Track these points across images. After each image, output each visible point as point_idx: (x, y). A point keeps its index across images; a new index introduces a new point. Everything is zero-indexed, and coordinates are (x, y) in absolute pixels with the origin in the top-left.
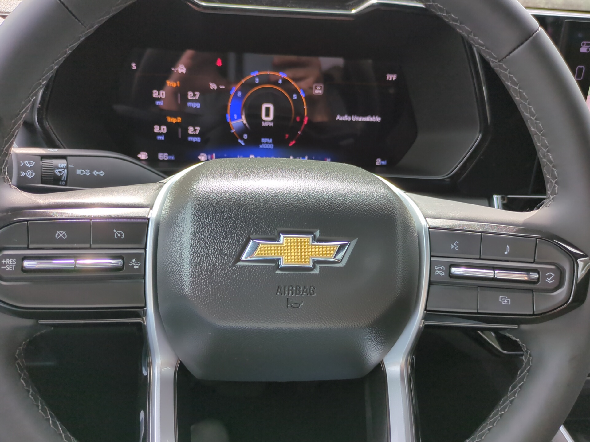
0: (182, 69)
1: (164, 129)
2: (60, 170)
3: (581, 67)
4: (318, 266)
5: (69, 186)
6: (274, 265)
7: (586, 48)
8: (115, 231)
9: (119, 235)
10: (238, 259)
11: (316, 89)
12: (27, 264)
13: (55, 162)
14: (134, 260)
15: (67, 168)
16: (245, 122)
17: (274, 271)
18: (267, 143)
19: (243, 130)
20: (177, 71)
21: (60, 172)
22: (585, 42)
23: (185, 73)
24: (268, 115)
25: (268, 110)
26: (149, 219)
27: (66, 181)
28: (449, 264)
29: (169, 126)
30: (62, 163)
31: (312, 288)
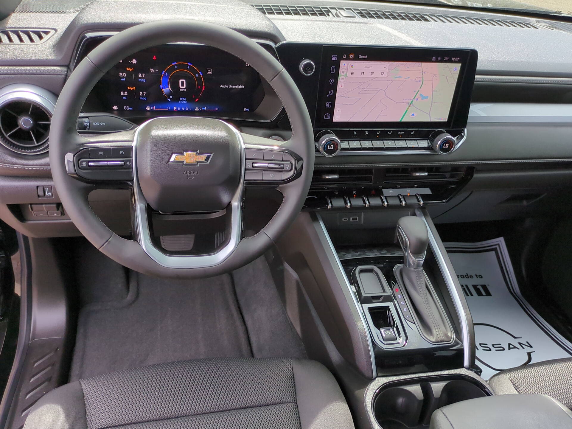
0: (134, 61)
1: (126, 93)
2: (86, 123)
3: (333, 67)
4: (199, 164)
5: (91, 130)
6: (182, 163)
7: (335, 58)
8: (120, 151)
9: (122, 153)
10: (168, 161)
11: (208, 71)
12: (90, 164)
13: (84, 119)
14: (128, 162)
15: (89, 122)
16: (170, 89)
17: (182, 166)
18: (183, 100)
19: (170, 93)
20: (132, 62)
21: (86, 124)
22: (334, 55)
23: (136, 63)
24: (183, 85)
25: (182, 83)
26: (133, 146)
27: (89, 128)
28: (252, 162)
29: (129, 91)
30: (87, 120)
31: (197, 172)
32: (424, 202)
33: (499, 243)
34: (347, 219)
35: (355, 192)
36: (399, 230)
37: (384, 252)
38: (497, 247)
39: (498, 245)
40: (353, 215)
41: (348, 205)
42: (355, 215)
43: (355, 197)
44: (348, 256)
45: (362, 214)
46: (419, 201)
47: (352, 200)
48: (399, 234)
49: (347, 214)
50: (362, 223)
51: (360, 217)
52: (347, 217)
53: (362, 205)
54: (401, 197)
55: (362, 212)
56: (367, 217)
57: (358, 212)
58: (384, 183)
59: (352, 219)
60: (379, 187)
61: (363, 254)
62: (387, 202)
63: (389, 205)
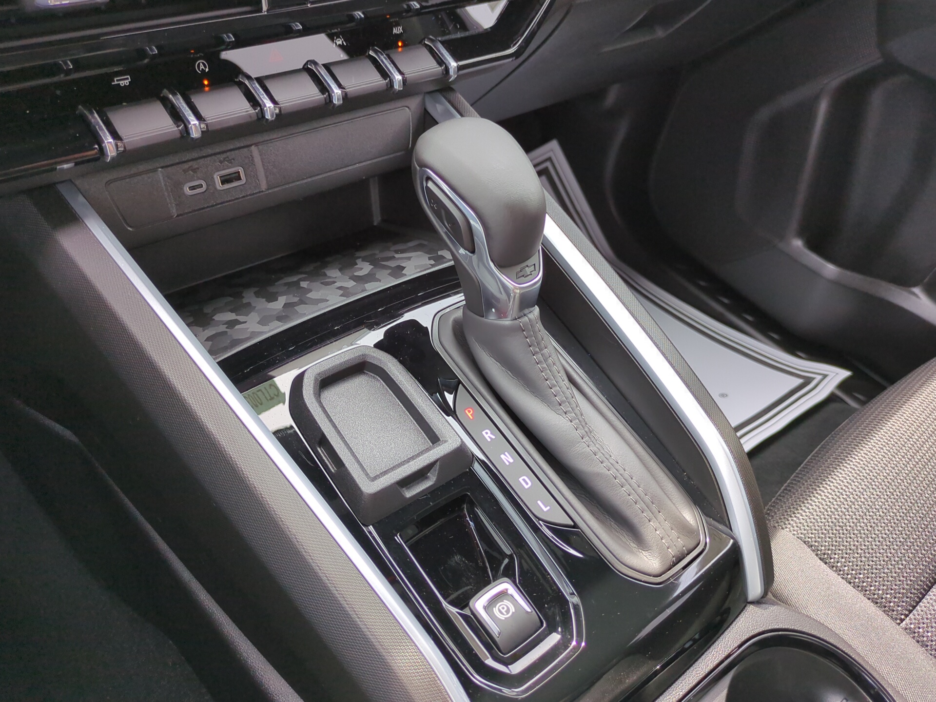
32: (459, 63)
33: (551, 154)
34: (201, 186)
35: (202, 67)
36: (430, 185)
37: (364, 268)
38: (548, 164)
39: (549, 159)
40: (221, 164)
41: (191, 127)
42: (226, 161)
43: (207, 86)
44: (248, 328)
45: (251, 153)
46: (441, 62)
47: (199, 101)
48: (433, 204)
49: (194, 164)
50: (264, 186)
51: (249, 165)
52: (199, 179)
53: (250, 116)
54: (379, 57)
55: (253, 147)
56: (273, 160)
57: (237, 147)
58: (309, 5)
59: (223, 178)
60: (290, 27)
61: (302, 302)
62: (340, 86)
63: (348, 96)
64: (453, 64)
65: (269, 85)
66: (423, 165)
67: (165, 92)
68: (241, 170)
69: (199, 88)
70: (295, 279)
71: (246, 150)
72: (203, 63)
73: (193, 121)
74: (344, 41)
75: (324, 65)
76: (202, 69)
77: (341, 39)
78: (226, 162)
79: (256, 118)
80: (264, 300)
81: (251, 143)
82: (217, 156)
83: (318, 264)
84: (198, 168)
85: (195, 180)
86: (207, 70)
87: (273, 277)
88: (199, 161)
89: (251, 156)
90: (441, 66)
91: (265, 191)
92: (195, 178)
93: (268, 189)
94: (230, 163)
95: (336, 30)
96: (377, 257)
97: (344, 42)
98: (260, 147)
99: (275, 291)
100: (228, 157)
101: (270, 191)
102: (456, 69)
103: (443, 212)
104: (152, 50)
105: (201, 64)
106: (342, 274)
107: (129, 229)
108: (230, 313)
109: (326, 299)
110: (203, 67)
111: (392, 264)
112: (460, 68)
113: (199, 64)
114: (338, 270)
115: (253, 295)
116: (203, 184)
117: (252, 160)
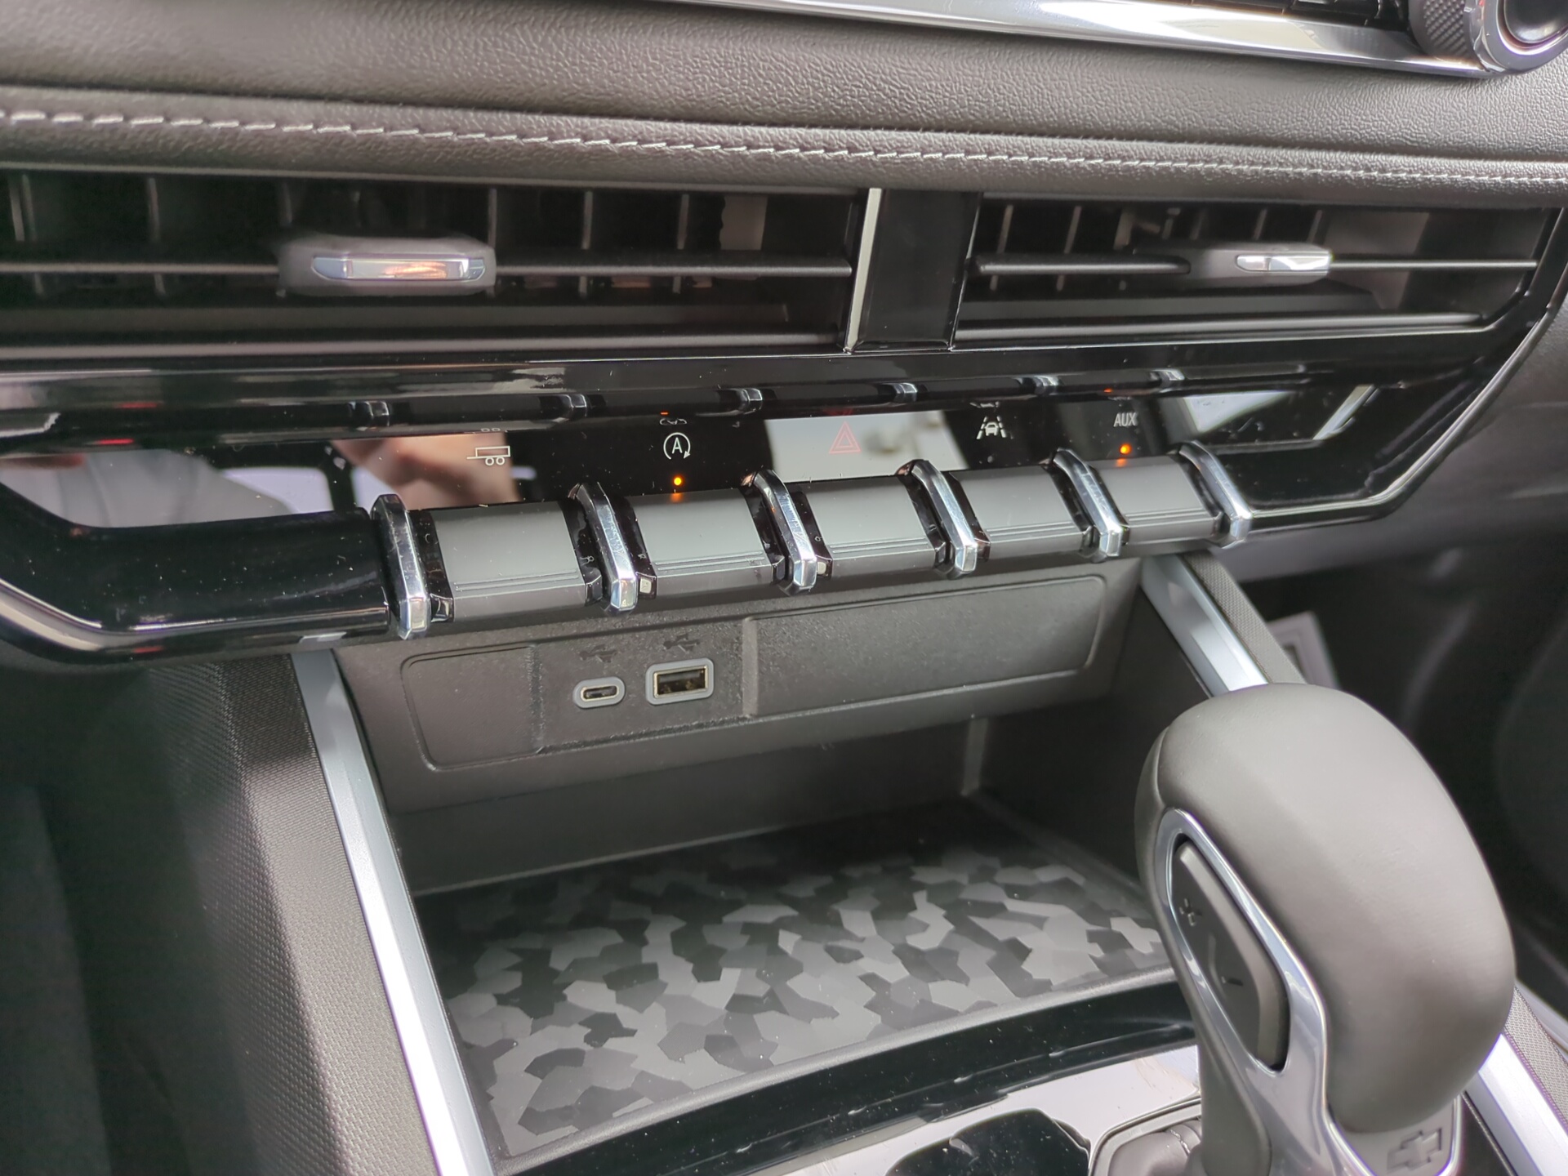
32: (1255, 513)
34: (613, 691)
35: (677, 446)
36: (1189, 858)
37: (931, 926)
40: (668, 648)
41: (617, 584)
42: (682, 643)
43: (679, 489)
44: (633, 1057)
45: (740, 632)
46: (1214, 505)
47: (651, 522)
48: (1188, 911)
49: (609, 643)
50: (749, 707)
51: (728, 658)
52: (611, 674)
53: (758, 573)
54: (1075, 475)
55: (747, 619)
56: (784, 654)
57: (712, 617)
58: (950, 349)
59: (663, 680)
60: (892, 390)
61: (773, 1002)
62: (977, 531)
63: (991, 557)
64: (1241, 512)
65: (817, 504)
66: (1176, 800)
67: (581, 492)
68: (708, 666)
69: (657, 491)
70: (766, 915)
71: (729, 625)
72: (682, 440)
73: (624, 570)
74: (1004, 428)
75: (946, 474)
76: (677, 451)
77: (998, 422)
78: (680, 646)
79: (771, 580)
80: (690, 966)
81: (746, 612)
82: (665, 630)
83: (826, 880)
84: (614, 651)
85: (602, 676)
86: (687, 454)
87: (723, 893)
88: (620, 637)
89: (738, 638)
90: (1214, 514)
91: (749, 720)
92: (605, 673)
93: (758, 716)
94: (687, 649)
95: (990, 405)
96: (964, 895)
97: (1002, 432)
98: (762, 623)
99: (718, 943)
100: (686, 636)
101: (761, 720)
102: (1247, 526)
103: (1212, 942)
104: (576, 400)
105: (677, 439)
106: (879, 932)
107: (430, 766)
108: (604, 986)
109: (832, 1009)
110: (680, 448)
111: (1000, 929)
112: (1257, 524)
113: (673, 438)
114: (868, 916)
115: (668, 939)
116: (618, 688)
117: (737, 649)
